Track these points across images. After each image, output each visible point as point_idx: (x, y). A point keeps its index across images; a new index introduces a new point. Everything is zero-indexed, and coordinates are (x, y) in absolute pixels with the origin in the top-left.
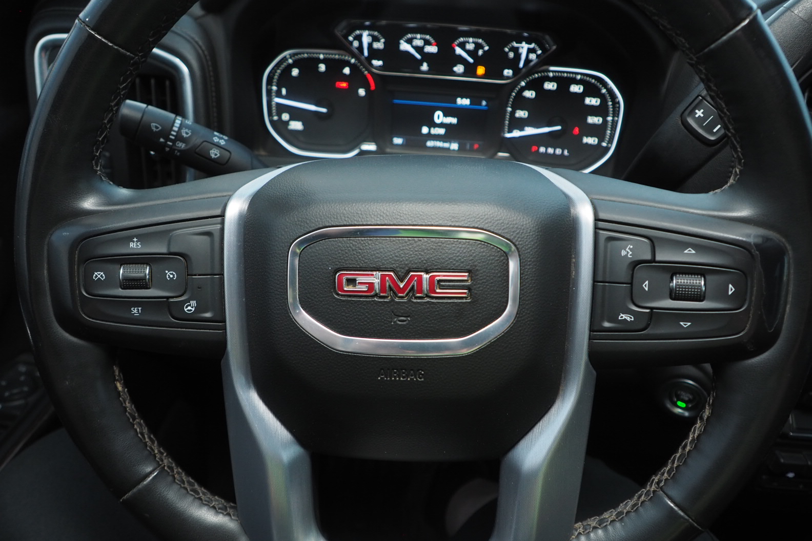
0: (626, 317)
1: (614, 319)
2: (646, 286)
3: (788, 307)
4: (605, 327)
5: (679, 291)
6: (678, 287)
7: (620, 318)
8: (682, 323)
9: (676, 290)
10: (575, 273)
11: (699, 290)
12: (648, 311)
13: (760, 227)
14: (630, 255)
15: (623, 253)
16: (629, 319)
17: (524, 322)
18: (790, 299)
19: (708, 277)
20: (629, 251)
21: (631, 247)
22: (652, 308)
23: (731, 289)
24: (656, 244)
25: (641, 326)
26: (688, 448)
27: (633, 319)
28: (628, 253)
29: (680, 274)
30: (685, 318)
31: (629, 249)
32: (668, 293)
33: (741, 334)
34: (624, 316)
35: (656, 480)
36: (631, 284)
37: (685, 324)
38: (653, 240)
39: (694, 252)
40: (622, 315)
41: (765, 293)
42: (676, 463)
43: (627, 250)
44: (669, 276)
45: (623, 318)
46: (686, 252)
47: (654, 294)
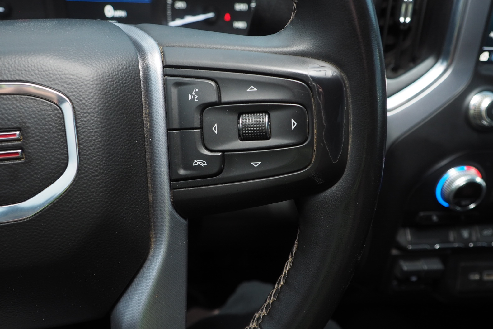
0: (199, 163)
1: (188, 166)
2: (215, 129)
3: (351, 136)
4: (181, 175)
5: (245, 130)
6: (244, 126)
7: (194, 165)
8: (252, 163)
9: (242, 130)
10: (150, 123)
11: (263, 128)
12: (220, 154)
13: (318, 59)
14: (196, 99)
15: (190, 97)
16: (202, 165)
17: (88, 178)
18: (351, 129)
19: (272, 114)
20: (195, 94)
21: (197, 90)
22: (223, 151)
23: (294, 124)
24: (220, 85)
25: (215, 170)
26: (282, 283)
27: (206, 165)
28: (194, 97)
29: (246, 113)
30: (255, 157)
31: (195, 92)
32: (237, 134)
33: (308, 168)
34: (197, 162)
35: (257, 317)
36: (201, 128)
37: (256, 164)
38: (217, 80)
39: (256, 89)
40: (196, 161)
41: (325, 125)
42: (272, 298)
43: (193, 94)
44: (236, 117)
45: (197, 164)
46: (249, 90)
47: (223, 137)
